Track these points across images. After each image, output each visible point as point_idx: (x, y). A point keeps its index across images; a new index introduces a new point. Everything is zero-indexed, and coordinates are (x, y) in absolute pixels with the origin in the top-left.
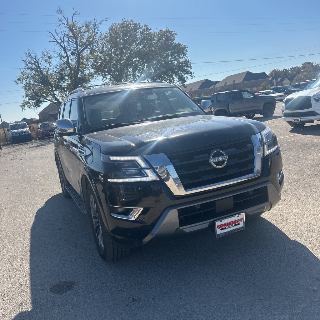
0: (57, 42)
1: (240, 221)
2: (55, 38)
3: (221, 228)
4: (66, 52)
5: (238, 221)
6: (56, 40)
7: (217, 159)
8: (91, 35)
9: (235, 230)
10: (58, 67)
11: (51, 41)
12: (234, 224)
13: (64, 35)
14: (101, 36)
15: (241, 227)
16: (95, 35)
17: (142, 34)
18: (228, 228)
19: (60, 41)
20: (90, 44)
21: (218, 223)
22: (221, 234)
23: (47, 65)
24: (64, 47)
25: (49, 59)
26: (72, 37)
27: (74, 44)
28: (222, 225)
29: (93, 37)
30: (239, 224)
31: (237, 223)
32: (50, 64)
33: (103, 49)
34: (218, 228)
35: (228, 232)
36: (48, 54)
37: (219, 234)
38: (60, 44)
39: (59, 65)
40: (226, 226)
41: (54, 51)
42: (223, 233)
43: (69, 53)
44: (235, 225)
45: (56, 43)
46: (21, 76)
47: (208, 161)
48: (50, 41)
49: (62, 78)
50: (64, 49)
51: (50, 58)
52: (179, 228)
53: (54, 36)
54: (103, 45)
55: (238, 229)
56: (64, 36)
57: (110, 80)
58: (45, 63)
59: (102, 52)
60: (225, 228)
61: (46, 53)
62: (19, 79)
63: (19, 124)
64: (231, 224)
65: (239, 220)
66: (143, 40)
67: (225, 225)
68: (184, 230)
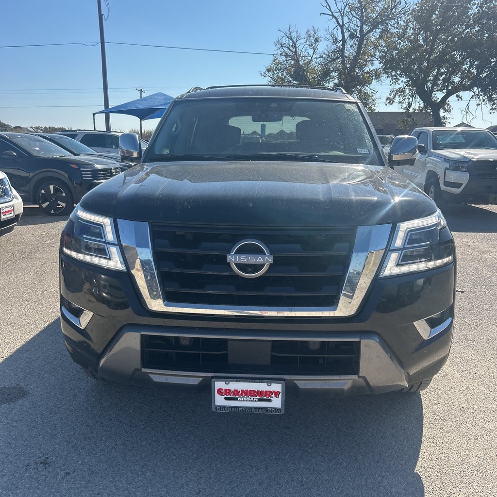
0: (333, 15)
1: (273, 395)
2: (330, 8)
3: (225, 396)
4: (343, 33)
5: (268, 393)
6: (332, 12)
7: (244, 259)
8: (389, 6)
9: (258, 408)
10: (324, 56)
11: (323, 14)
12: (258, 397)
13: (347, 5)
14: (403, 8)
15: (275, 408)
16: (395, 6)
17: (482, 7)
18: (244, 401)
19: (336, 15)
20: (382, 22)
21: (219, 385)
22: (224, 407)
23: (311, 52)
24: (341, 24)
25: (316, 42)
26: (358, 8)
27: (358, 20)
28: (228, 392)
29: (392, 10)
30: (270, 401)
31: (265, 398)
32: (316, 51)
33: (405, 31)
34: (218, 393)
35: (242, 407)
36: (315, 33)
37: (220, 407)
38: (336, 19)
39: (327, 53)
40: (238, 395)
41: (326, 30)
42: (230, 407)
43: (347, 35)
44: (259, 400)
45: (331, 17)
46: (272, 66)
47: (225, 257)
48: (321, 14)
49: (326, 74)
50: (342, 27)
51: (316, 40)
52: (140, 370)
53: (329, 6)
54: (407, 25)
55: (266, 409)
56: (345, 7)
57: (407, 85)
58: (308, 48)
59: (401, 36)
60: (236, 399)
61: (313, 33)
62: (268, 70)
63: (250, 136)
64: (250, 395)
65: (270, 392)
66: (481, 18)
67: (236, 392)
68: (150, 375)
